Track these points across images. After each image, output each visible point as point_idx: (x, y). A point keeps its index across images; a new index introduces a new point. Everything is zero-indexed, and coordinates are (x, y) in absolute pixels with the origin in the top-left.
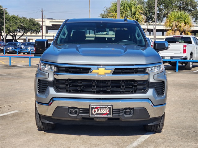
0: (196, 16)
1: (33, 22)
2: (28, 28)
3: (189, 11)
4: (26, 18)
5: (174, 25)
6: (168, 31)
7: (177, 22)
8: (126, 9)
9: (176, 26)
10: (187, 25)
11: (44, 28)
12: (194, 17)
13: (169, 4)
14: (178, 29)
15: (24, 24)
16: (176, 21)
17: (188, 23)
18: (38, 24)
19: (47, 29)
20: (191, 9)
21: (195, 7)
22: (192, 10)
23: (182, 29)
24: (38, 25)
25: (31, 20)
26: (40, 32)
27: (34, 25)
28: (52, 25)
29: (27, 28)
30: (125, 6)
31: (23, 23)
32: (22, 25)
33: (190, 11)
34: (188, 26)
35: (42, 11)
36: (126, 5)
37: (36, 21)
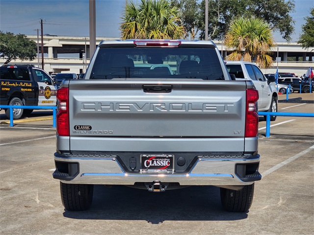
0: (287, 28)
1: (23, 41)
2: (15, 51)
3: (275, 19)
4: (12, 34)
5: (241, 43)
6: (232, 54)
7: (246, 37)
8: (151, 15)
9: (245, 44)
10: (263, 43)
11: (50, 50)
12: (283, 30)
13: (238, 7)
14: (248, 51)
15: (7, 44)
16: (244, 37)
17: (266, 39)
18: (34, 44)
19: (56, 52)
20: (279, 16)
21: (285, 13)
22: (279, 19)
23: (255, 50)
24: (32, 45)
25: (21, 37)
26: (36, 56)
27: (26, 45)
28: (63, 45)
29: (13, 50)
30: (149, 9)
31: (5, 42)
32: (4, 45)
33: (277, 19)
34: (265, 44)
35: (42, 22)
36: (150, 7)
37: (29, 39)
